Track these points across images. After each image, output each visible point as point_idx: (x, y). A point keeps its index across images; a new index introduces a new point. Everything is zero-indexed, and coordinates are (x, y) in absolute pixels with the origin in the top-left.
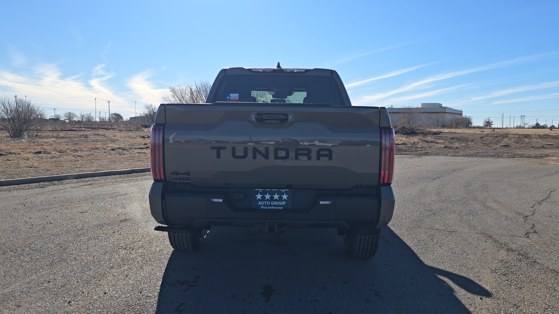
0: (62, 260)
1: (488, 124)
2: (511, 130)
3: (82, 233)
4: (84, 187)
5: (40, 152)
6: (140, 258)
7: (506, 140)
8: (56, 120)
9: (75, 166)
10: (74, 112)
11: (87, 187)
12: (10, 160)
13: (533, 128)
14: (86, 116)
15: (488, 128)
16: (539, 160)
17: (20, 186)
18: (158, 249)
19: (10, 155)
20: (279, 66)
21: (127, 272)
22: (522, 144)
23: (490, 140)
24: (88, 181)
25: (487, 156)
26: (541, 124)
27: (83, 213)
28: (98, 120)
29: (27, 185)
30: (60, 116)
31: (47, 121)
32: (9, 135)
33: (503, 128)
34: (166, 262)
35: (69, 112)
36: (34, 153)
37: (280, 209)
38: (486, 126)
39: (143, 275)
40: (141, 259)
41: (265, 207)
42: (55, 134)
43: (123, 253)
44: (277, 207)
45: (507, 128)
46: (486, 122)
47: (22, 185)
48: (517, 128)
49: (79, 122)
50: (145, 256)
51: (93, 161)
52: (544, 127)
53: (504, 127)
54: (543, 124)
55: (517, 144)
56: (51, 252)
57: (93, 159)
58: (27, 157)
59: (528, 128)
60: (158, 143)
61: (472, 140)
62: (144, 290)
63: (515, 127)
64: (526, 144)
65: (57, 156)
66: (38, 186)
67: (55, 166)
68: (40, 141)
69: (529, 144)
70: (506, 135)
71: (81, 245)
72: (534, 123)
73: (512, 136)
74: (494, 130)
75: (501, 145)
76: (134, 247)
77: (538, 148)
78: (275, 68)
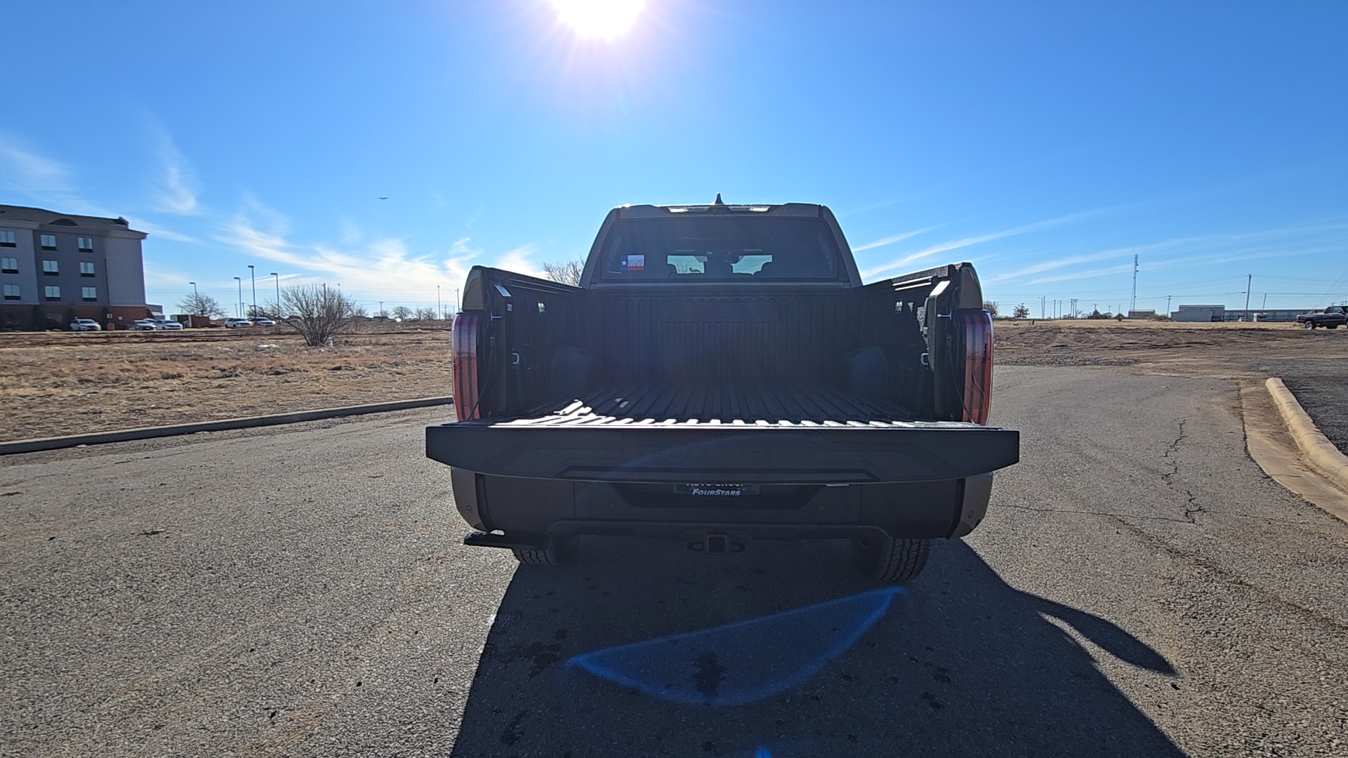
0: (299, 590)
1: (1022, 313)
2: (1059, 321)
3: (357, 525)
4: (395, 426)
5: (339, 369)
6: (452, 583)
7: (1059, 337)
8: (382, 318)
9: (389, 390)
10: (408, 307)
11: (400, 425)
12: (288, 382)
13: (1090, 318)
14: (426, 313)
15: (1022, 320)
16: (1127, 368)
17: (293, 425)
18: (491, 560)
19: (292, 374)
20: (719, 200)
21: (420, 620)
22: (1086, 342)
23: (1034, 337)
24: (404, 415)
25: (1042, 364)
26: (1102, 313)
27: (374, 477)
28: (442, 317)
29: (305, 423)
30: (388, 312)
31: (370, 319)
32: (305, 341)
33: (1043, 320)
34: (502, 592)
35: (399, 306)
36: (330, 370)
37: (734, 496)
38: (1018, 317)
39: (450, 630)
40: (453, 585)
41: (702, 491)
42: (374, 340)
43: (423, 570)
44: (728, 492)
45: (1049, 319)
46: (1018, 311)
47: (297, 424)
48: (1065, 318)
49: (415, 321)
50: (462, 577)
51: (418, 380)
52: (1105, 317)
53: (1046, 318)
54: (1105, 312)
55: (1079, 344)
56: (285, 569)
57: (419, 379)
58: (316, 377)
59: (1082, 319)
60: (466, 351)
61: (1008, 338)
62: (444, 674)
63: (1062, 317)
64: (1093, 342)
65: (363, 374)
66: (321, 425)
67: (358, 390)
68: (347, 349)
69: (1098, 342)
70: (1057, 330)
71: (346, 551)
72: (1091, 311)
73: (1068, 331)
74: (1033, 322)
75: (1054, 345)
76: (446, 555)
77: (1114, 348)
78: (713, 204)
